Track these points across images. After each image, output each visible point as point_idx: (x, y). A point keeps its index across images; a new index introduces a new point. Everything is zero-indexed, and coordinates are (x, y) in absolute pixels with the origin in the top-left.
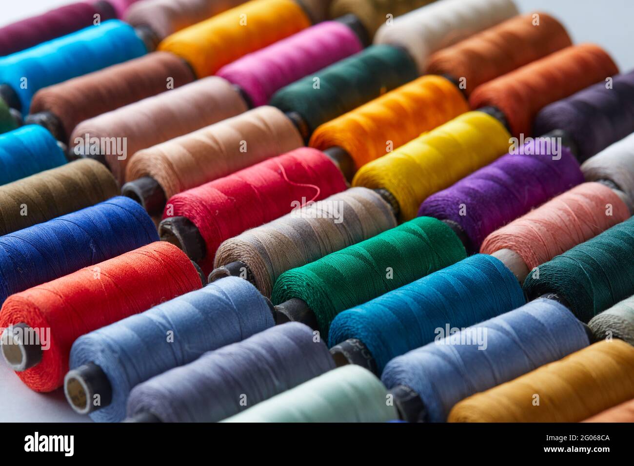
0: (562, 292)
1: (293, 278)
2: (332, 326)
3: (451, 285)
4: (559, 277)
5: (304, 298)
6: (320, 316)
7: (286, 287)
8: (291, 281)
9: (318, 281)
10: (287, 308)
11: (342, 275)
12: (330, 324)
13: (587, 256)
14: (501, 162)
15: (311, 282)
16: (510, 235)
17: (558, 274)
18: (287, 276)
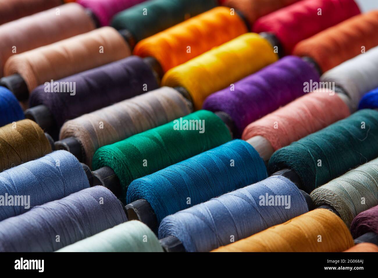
0: (295, 168)
1: (105, 153)
2: (128, 189)
3: (214, 162)
4: (293, 158)
5: (112, 167)
6: (122, 181)
7: (100, 159)
8: (104, 155)
9: (122, 156)
10: (100, 174)
11: (140, 152)
12: (128, 187)
13: (314, 144)
14: (264, 72)
15: (117, 157)
16: (263, 127)
17: (292, 156)
18: (102, 151)
